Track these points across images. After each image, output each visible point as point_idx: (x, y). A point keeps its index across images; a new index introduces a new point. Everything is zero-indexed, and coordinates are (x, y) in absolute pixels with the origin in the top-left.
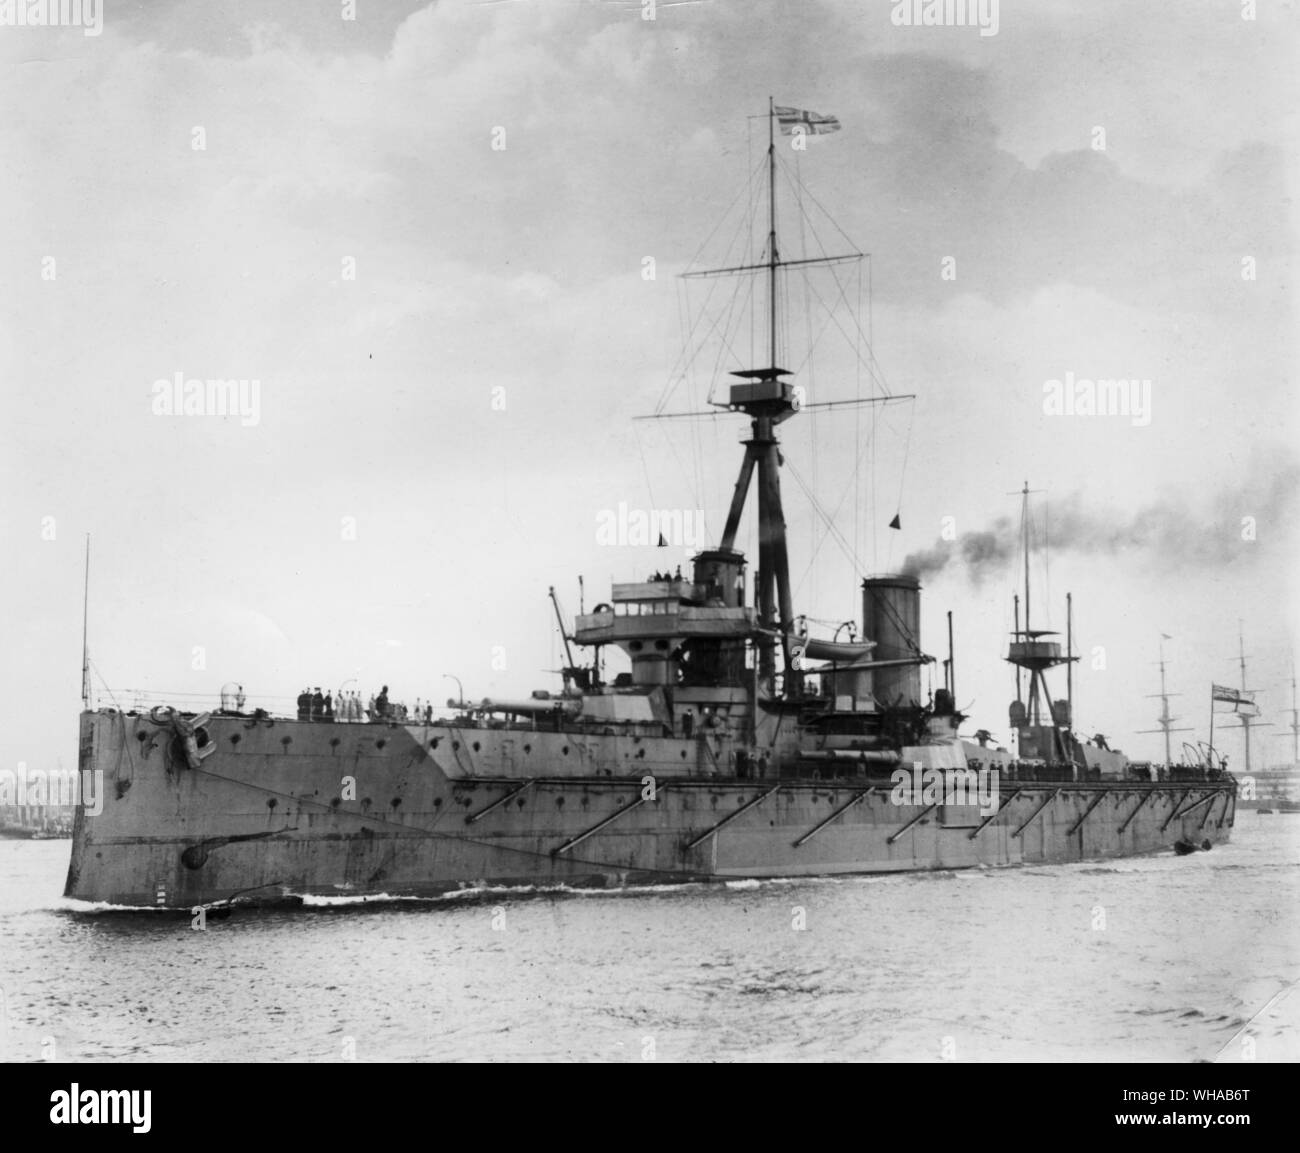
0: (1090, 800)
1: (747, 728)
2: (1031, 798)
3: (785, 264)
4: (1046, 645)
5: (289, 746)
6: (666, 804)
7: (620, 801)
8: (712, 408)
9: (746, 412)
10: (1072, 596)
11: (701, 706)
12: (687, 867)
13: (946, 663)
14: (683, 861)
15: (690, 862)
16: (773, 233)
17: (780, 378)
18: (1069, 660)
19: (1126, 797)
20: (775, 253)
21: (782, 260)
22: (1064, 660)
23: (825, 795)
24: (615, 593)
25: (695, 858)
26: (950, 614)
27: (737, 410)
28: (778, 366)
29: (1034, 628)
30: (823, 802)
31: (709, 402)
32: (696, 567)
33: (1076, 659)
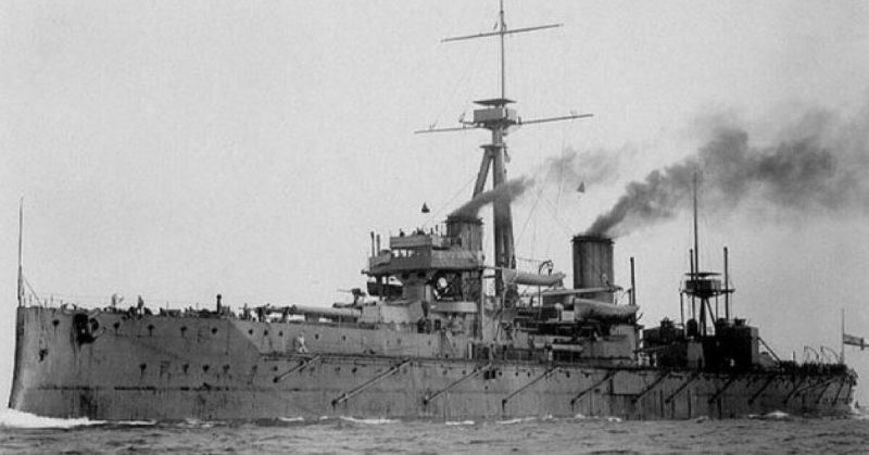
0: (727, 380)
1: (476, 329)
2: (681, 378)
3: (511, 32)
4: (709, 282)
5: (153, 331)
6: (412, 374)
7: (379, 371)
8: (461, 125)
9: (485, 127)
10: (729, 250)
11: (445, 314)
12: (427, 414)
13: (629, 291)
14: (424, 410)
15: (429, 411)
16: (502, 12)
17: (508, 105)
18: (726, 292)
19: (755, 380)
20: (503, 25)
21: (509, 29)
22: (723, 292)
23: (524, 371)
24: (391, 243)
25: (432, 409)
26: (632, 260)
27: (478, 126)
28: (507, 97)
29: (701, 270)
30: (523, 375)
31: (461, 121)
32: (448, 226)
33: (732, 291)
